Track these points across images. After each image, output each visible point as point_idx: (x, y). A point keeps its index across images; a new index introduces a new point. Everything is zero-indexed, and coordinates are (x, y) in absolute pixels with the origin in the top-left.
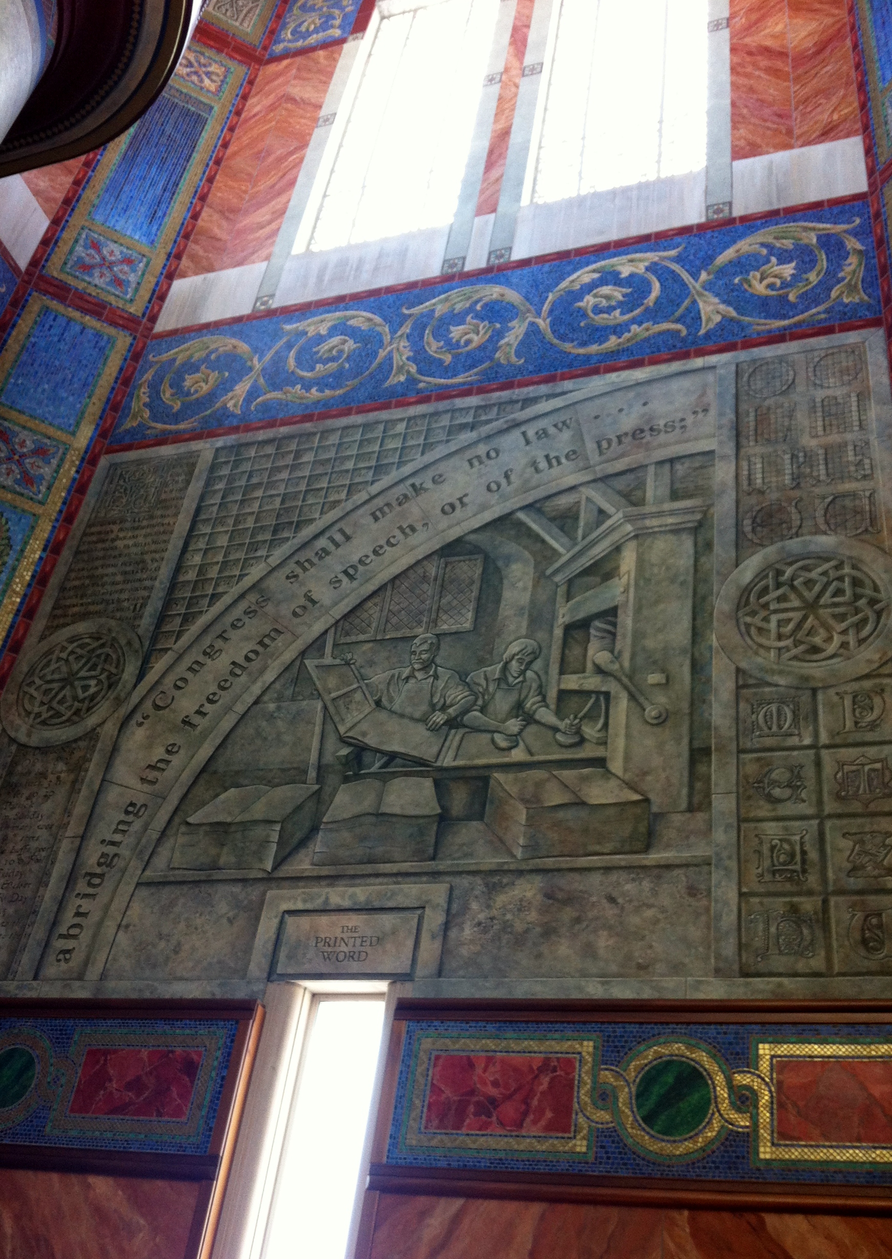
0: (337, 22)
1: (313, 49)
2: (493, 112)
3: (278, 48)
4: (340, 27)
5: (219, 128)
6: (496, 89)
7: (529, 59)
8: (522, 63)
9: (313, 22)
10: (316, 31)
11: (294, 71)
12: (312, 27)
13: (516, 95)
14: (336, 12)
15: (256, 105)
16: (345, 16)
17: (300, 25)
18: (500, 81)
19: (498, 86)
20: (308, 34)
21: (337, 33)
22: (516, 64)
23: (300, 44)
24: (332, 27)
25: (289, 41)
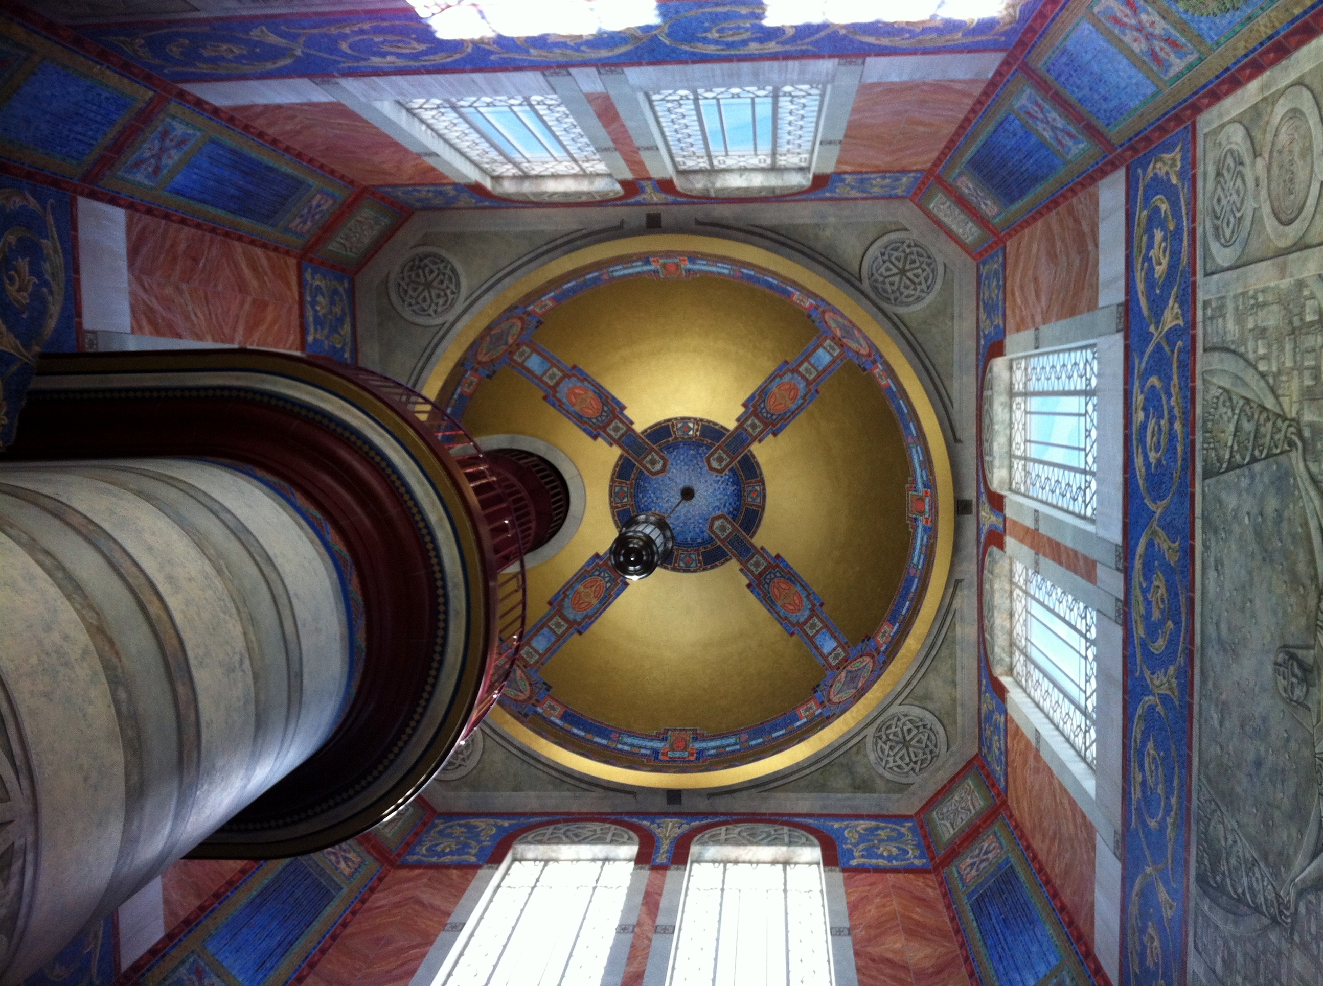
0: (474, 851)
1: (448, 867)
2: (626, 956)
3: (412, 859)
4: (475, 855)
5: (343, 908)
6: (628, 938)
7: (661, 920)
8: (654, 921)
9: (449, 846)
10: (451, 853)
11: (425, 880)
12: (448, 850)
13: (649, 946)
14: (473, 843)
15: (382, 899)
16: (482, 849)
17: (437, 845)
18: (633, 931)
19: (631, 936)
20: (443, 854)
21: (473, 859)
22: (647, 920)
23: (434, 860)
24: (468, 853)
25: (423, 855)
